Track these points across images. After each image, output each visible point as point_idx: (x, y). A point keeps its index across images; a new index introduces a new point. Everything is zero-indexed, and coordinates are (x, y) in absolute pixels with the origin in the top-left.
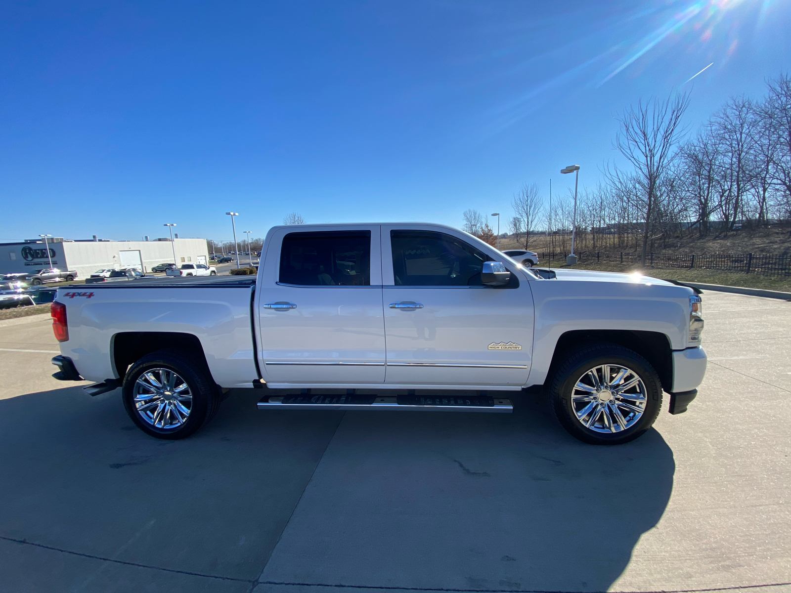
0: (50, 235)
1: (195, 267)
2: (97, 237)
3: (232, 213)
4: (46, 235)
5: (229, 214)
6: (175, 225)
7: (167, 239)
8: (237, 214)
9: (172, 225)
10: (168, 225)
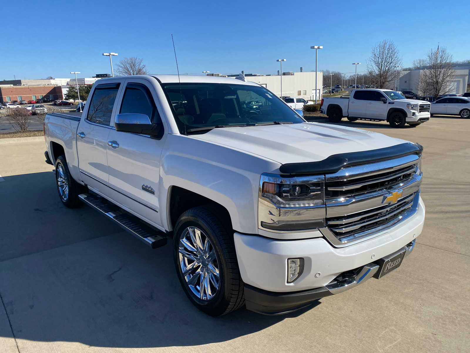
0: (209, 72)
1: (295, 100)
2: (244, 72)
3: (316, 47)
4: (207, 72)
5: (313, 48)
6: (285, 60)
7: (290, 73)
8: (321, 47)
9: (283, 60)
10: (280, 60)
